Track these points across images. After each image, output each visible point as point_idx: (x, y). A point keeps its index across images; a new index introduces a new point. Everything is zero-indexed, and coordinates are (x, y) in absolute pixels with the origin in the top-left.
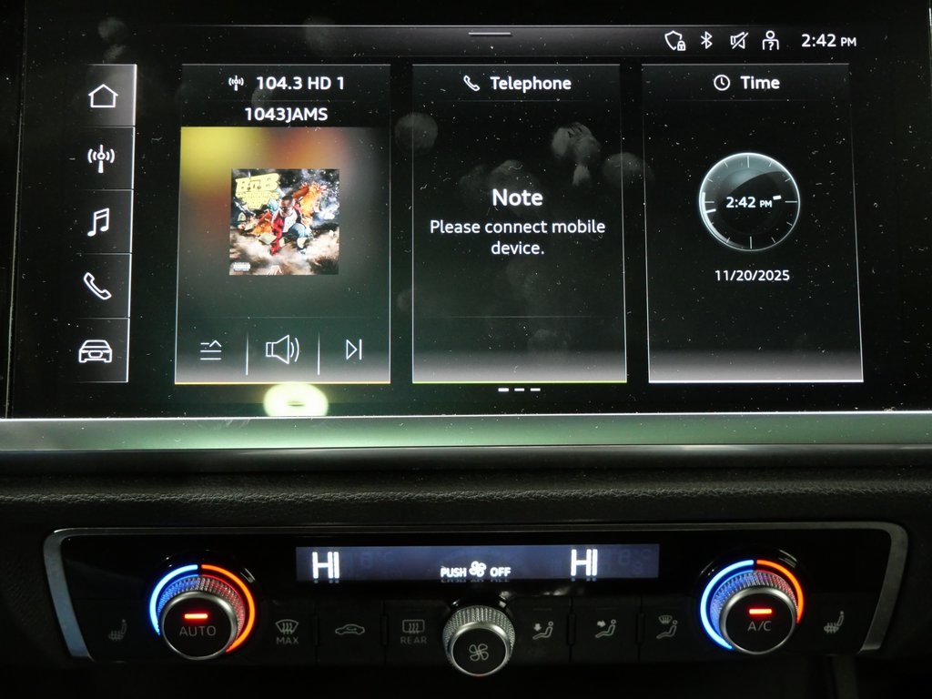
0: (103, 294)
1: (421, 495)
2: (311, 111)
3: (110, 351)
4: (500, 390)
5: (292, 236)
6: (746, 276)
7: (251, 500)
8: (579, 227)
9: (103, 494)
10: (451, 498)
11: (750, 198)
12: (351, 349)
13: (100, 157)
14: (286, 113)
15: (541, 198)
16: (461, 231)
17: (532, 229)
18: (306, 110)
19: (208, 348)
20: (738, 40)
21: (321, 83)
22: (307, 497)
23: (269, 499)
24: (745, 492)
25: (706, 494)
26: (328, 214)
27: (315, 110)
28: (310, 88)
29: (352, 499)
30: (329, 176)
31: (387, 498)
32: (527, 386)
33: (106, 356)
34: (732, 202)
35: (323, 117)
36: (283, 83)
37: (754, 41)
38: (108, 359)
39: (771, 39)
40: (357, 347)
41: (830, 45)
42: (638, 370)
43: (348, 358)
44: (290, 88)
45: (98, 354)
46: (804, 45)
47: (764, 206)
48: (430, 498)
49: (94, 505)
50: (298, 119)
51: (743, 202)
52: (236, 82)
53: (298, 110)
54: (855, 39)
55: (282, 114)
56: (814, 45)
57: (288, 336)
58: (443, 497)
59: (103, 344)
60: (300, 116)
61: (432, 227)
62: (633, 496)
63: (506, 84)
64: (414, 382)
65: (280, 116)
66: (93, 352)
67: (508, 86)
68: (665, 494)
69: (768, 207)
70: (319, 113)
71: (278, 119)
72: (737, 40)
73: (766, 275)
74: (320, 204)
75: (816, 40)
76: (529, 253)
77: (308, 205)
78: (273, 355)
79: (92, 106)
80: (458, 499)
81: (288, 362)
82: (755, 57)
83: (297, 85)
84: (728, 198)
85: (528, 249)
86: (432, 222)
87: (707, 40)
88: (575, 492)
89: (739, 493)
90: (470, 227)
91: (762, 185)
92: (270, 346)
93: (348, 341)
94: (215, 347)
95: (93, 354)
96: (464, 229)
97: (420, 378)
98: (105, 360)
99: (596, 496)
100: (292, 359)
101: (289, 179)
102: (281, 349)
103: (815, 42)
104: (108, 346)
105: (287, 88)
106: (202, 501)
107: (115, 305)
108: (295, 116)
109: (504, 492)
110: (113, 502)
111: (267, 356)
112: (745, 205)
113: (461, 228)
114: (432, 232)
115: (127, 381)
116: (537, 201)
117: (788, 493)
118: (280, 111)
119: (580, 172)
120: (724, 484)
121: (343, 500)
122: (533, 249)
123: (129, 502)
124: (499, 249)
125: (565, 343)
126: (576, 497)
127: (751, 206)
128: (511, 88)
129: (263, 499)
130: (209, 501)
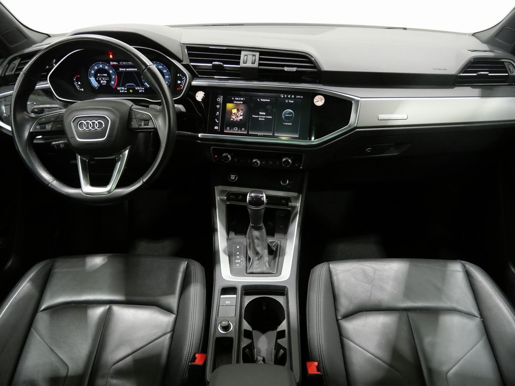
0: (217, 122)
3: (218, 128)
4: (258, 135)
5: (238, 116)
6: (287, 124)
8: (269, 117)
13: (218, 106)
17: (264, 117)
19: (228, 128)
20: (289, 96)
21: (242, 99)
26: (242, 114)
30: (242, 110)
32: (261, 135)
36: (238, 99)
37: (291, 96)
39: (293, 96)
40: (244, 129)
49: (216, 144)
52: (233, 98)
53: (239, 102)
54: (303, 97)
56: (298, 97)
57: (236, 127)
66: (216, 128)
69: (290, 116)
70: (242, 102)
73: (289, 124)
74: (241, 113)
77: (240, 113)
78: (235, 129)
79: (217, 100)
82: (291, 99)
84: (286, 115)
85: (263, 119)
86: (253, 115)
87: (286, 96)
90: (257, 116)
91: (290, 113)
97: (250, 133)
100: (237, 130)
101: (238, 110)
107: (218, 123)
115: (219, 131)
116: (265, 114)
118: (237, 102)
119: (270, 111)
124: (260, 119)
125: (266, 130)
127: (288, 116)
128: (263, 101)
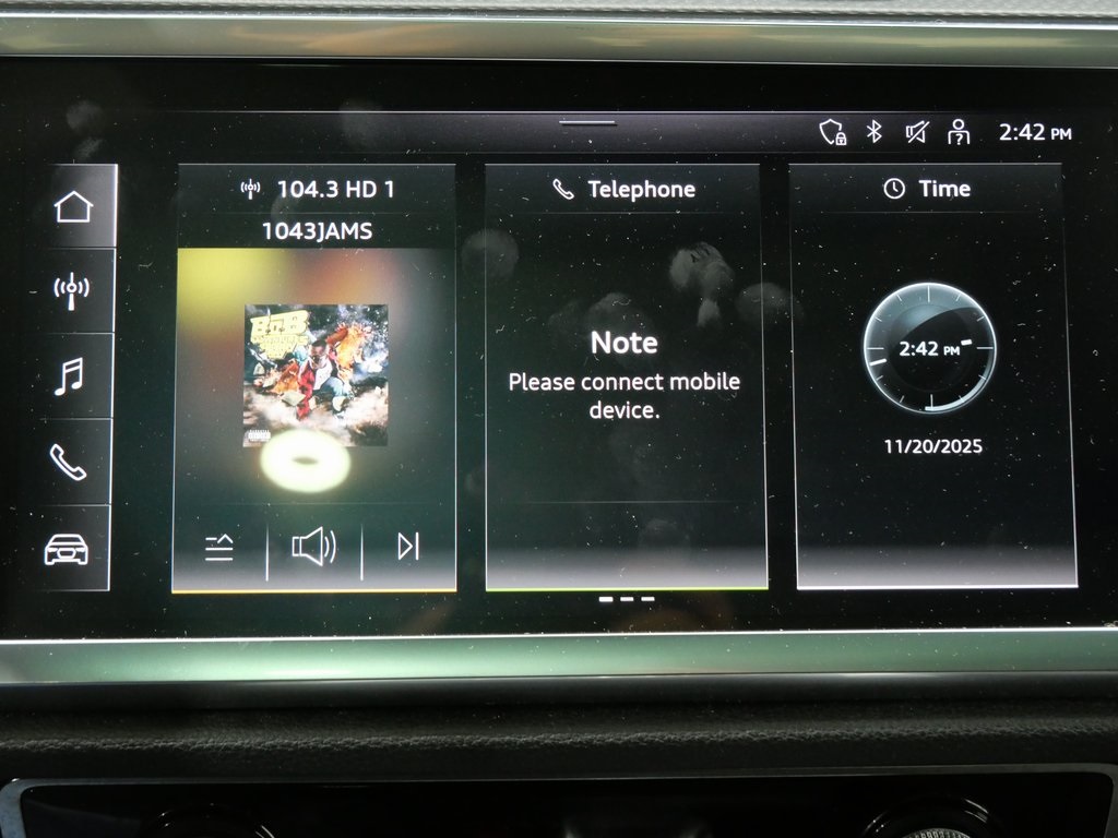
0: (74, 473)
1: (497, 739)
2: (350, 226)
3: (85, 549)
4: (602, 599)
5: (326, 394)
6: (924, 447)
7: (274, 746)
8: (705, 382)
9: (77, 740)
10: (537, 743)
11: (930, 343)
12: (404, 546)
13: (70, 289)
14: (317, 230)
15: (655, 343)
16: (549, 388)
17: (643, 385)
18: (344, 225)
19: (215, 544)
20: (917, 132)
21: (364, 189)
22: (348, 743)
23: (297, 745)
24: (923, 734)
25: (871, 736)
26: (374, 365)
27: (356, 225)
28: (348, 195)
29: (406, 745)
30: (375, 315)
31: (454, 744)
32: (637, 595)
33: (80, 556)
34: (907, 348)
35: (366, 234)
36: (312, 190)
37: (937, 133)
38: (83, 560)
39: (959, 130)
40: (413, 543)
41: (1036, 138)
42: (783, 573)
43: (400, 557)
44: (322, 196)
45: (70, 553)
46: (1003, 138)
47: (949, 354)
48: (509, 743)
49: (67, 754)
50: (332, 238)
51: (922, 349)
52: (250, 188)
53: (333, 225)
54: (1069, 130)
55: (312, 230)
56: (1016, 138)
57: (321, 529)
58: (527, 743)
59: (76, 540)
60: (336, 234)
61: (512, 383)
62: (775, 739)
63: (609, 190)
64: (488, 590)
65: (310, 234)
66: (65, 550)
67: (611, 193)
68: (818, 736)
69: (955, 354)
70: (362, 230)
71: (307, 237)
72: (915, 131)
73: (951, 446)
74: (364, 352)
75: (1019, 131)
76: (639, 417)
77: (347, 353)
78: (301, 555)
79: (59, 220)
80: (546, 744)
81: (321, 564)
82: (937, 153)
83: (332, 192)
84: (902, 343)
85: (639, 412)
86: (512, 375)
87: (875, 132)
88: (699, 735)
89: (914, 735)
90: (562, 382)
91: (946, 327)
92: (297, 541)
93: (400, 535)
94: (224, 543)
95: (63, 553)
96: (553, 385)
97: (494, 588)
98: (78, 560)
99: (729, 740)
100: (326, 560)
101: (322, 318)
102: (312, 546)
103: (1017, 134)
104: (83, 543)
105: (318, 196)
106: (208, 749)
107: (92, 487)
108: (329, 234)
109: (607, 735)
110: (93, 749)
111: (294, 555)
112: (924, 352)
113: (549, 384)
114: (511, 388)
115: (109, 589)
116: (650, 348)
117: (979, 735)
118: (310, 227)
119: (707, 309)
120: (895, 723)
121: (394, 747)
122: (644, 411)
123: (113, 750)
124: (601, 411)
125: (687, 537)
126: (701, 741)
127: (931, 353)
128: (616, 195)
129: (289, 745)
130: (219, 748)
